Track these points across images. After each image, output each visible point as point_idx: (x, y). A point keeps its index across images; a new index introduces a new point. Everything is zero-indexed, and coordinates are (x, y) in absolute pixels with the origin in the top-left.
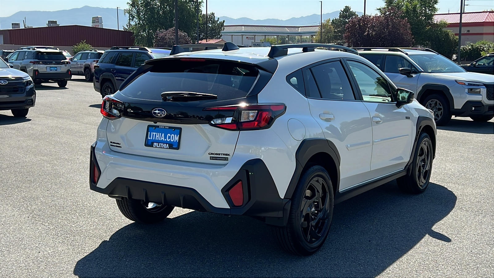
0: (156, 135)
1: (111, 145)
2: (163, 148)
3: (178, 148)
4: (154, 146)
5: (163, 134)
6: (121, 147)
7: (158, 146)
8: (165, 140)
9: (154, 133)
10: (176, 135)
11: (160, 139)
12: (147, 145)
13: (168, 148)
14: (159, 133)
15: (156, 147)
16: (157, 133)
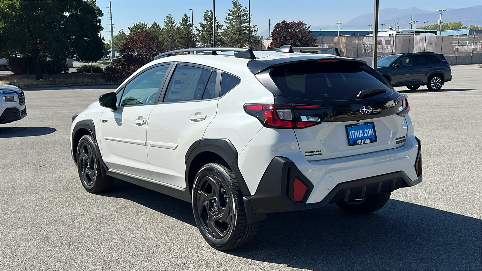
0: (354, 133)
1: (306, 156)
2: (366, 143)
3: (376, 141)
4: (358, 144)
5: (361, 131)
6: (321, 154)
7: (362, 142)
8: (364, 136)
9: (353, 132)
10: (370, 129)
11: (359, 137)
12: (350, 144)
13: (370, 142)
14: (357, 131)
15: (360, 144)
16: (355, 131)
